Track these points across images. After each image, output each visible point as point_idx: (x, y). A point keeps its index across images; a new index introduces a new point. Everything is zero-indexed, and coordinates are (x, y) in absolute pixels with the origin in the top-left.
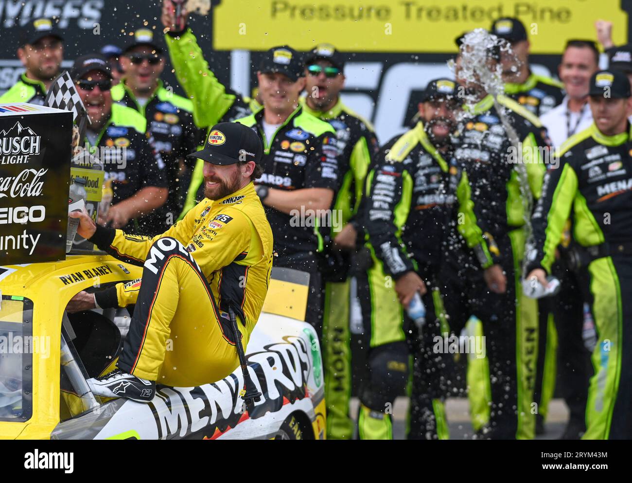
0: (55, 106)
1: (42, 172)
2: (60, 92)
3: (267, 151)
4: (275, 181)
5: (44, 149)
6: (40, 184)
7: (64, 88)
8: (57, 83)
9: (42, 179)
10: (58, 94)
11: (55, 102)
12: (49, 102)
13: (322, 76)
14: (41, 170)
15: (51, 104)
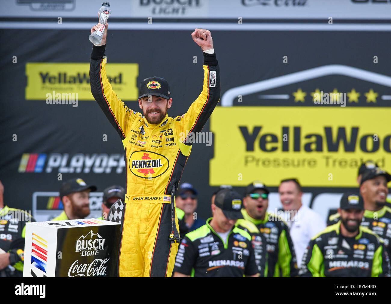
0: (113, 220)
1: (105, 261)
2: (116, 212)
3: (226, 246)
4: (236, 264)
5: (107, 247)
6: (104, 268)
7: (119, 210)
8: (114, 206)
9: (105, 265)
10: (115, 213)
11: (113, 218)
12: (109, 218)
13: (260, 199)
14: (105, 260)
15: (111, 219)
